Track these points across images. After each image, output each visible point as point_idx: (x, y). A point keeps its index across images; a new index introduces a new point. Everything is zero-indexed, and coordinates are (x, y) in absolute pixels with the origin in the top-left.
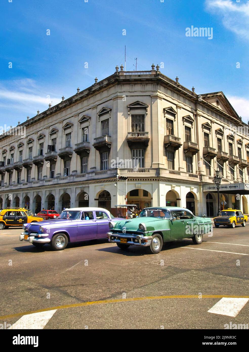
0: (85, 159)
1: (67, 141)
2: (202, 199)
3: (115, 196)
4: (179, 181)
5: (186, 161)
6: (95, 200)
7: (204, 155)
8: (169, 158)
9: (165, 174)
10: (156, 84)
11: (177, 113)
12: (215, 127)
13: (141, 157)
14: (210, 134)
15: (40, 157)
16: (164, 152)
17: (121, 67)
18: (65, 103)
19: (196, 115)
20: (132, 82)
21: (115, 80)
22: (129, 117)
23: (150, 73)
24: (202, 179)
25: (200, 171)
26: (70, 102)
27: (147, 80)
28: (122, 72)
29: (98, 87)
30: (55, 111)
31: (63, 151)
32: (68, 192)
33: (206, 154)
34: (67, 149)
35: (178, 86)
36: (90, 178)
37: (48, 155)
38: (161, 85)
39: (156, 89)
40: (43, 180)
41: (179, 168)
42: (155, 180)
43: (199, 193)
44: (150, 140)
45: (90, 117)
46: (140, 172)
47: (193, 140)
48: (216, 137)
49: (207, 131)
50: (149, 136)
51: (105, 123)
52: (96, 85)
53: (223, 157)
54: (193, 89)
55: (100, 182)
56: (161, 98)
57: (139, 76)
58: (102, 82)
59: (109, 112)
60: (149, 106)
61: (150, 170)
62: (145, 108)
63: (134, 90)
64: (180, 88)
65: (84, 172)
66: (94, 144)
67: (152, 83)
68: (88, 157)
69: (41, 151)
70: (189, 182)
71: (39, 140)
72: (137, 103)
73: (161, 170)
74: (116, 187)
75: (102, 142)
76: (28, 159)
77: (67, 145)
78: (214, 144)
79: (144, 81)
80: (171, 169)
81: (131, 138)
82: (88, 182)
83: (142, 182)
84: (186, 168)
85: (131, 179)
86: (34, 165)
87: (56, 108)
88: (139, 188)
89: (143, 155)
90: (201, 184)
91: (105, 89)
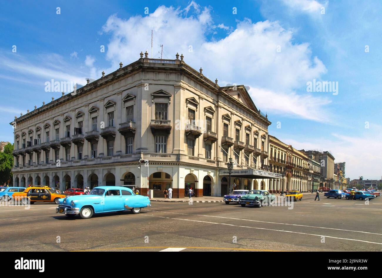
0: (111, 143)
1: (94, 125)
2: (217, 181)
3: (139, 177)
4: (198, 165)
5: (205, 148)
6: (121, 180)
7: (222, 143)
8: (189, 145)
9: (185, 159)
10: (180, 74)
11: (199, 104)
12: (234, 118)
13: (164, 144)
14: (229, 125)
15: (67, 139)
16: (185, 140)
17: (145, 54)
18: (90, 86)
19: (217, 107)
20: (156, 70)
21: (139, 67)
22: (152, 105)
23: (174, 63)
24: (218, 165)
25: (218, 158)
26: (95, 85)
27: (171, 69)
28: (146, 58)
29: (122, 72)
30: (80, 93)
31: (90, 134)
32: (96, 173)
33: (224, 143)
34: (94, 133)
35: (201, 77)
36: (116, 161)
37: (75, 137)
38: (185, 75)
39: (180, 79)
40: (71, 161)
41: (199, 154)
42: (175, 164)
43: (215, 176)
44: (172, 127)
45: (115, 103)
46: (162, 157)
47: (213, 130)
48: (235, 128)
49: (227, 122)
50: (171, 124)
51: (130, 109)
52: (121, 70)
53: (239, 146)
54: (216, 81)
55: (126, 165)
56: (184, 89)
57: (163, 64)
58: (126, 67)
59: (134, 99)
60: (173, 95)
61: (171, 156)
62: (168, 97)
63: (158, 78)
64: (203, 79)
65: (111, 155)
66: (119, 129)
67: (175, 73)
68: (114, 141)
69: (68, 133)
70: (206, 167)
71: (65, 122)
72: (161, 92)
73: (181, 156)
74: (140, 169)
75: (127, 128)
76: (55, 140)
77: (93, 129)
78: (232, 134)
79: (168, 70)
80: (190, 155)
81: (154, 126)
82: (114, 164)
83: (164, 166)
84: (205, 155)
85: (154, 163)
86: (61, 147)
87: (81, 91)
88: (161, 171)
89: (166, 141)
90: (218, 169)
91: (129, 75)
